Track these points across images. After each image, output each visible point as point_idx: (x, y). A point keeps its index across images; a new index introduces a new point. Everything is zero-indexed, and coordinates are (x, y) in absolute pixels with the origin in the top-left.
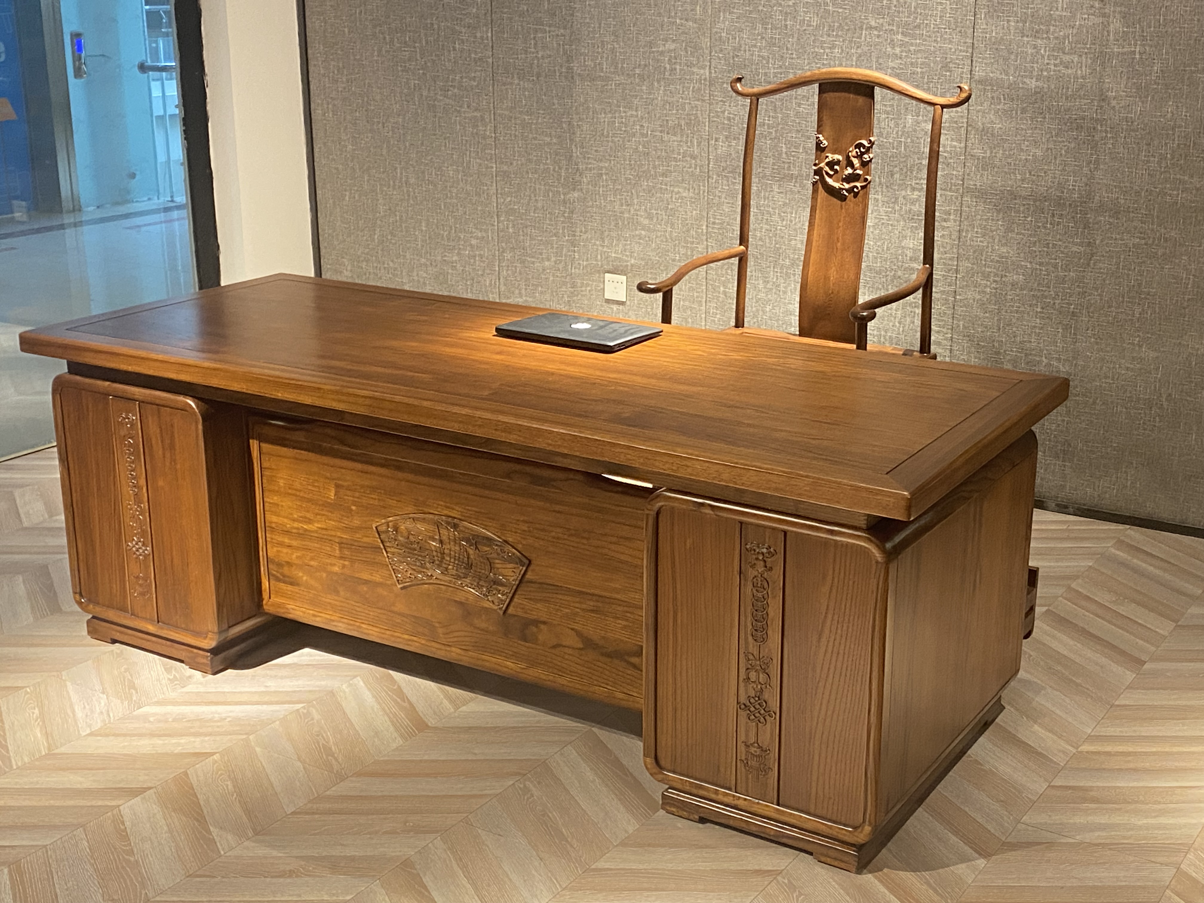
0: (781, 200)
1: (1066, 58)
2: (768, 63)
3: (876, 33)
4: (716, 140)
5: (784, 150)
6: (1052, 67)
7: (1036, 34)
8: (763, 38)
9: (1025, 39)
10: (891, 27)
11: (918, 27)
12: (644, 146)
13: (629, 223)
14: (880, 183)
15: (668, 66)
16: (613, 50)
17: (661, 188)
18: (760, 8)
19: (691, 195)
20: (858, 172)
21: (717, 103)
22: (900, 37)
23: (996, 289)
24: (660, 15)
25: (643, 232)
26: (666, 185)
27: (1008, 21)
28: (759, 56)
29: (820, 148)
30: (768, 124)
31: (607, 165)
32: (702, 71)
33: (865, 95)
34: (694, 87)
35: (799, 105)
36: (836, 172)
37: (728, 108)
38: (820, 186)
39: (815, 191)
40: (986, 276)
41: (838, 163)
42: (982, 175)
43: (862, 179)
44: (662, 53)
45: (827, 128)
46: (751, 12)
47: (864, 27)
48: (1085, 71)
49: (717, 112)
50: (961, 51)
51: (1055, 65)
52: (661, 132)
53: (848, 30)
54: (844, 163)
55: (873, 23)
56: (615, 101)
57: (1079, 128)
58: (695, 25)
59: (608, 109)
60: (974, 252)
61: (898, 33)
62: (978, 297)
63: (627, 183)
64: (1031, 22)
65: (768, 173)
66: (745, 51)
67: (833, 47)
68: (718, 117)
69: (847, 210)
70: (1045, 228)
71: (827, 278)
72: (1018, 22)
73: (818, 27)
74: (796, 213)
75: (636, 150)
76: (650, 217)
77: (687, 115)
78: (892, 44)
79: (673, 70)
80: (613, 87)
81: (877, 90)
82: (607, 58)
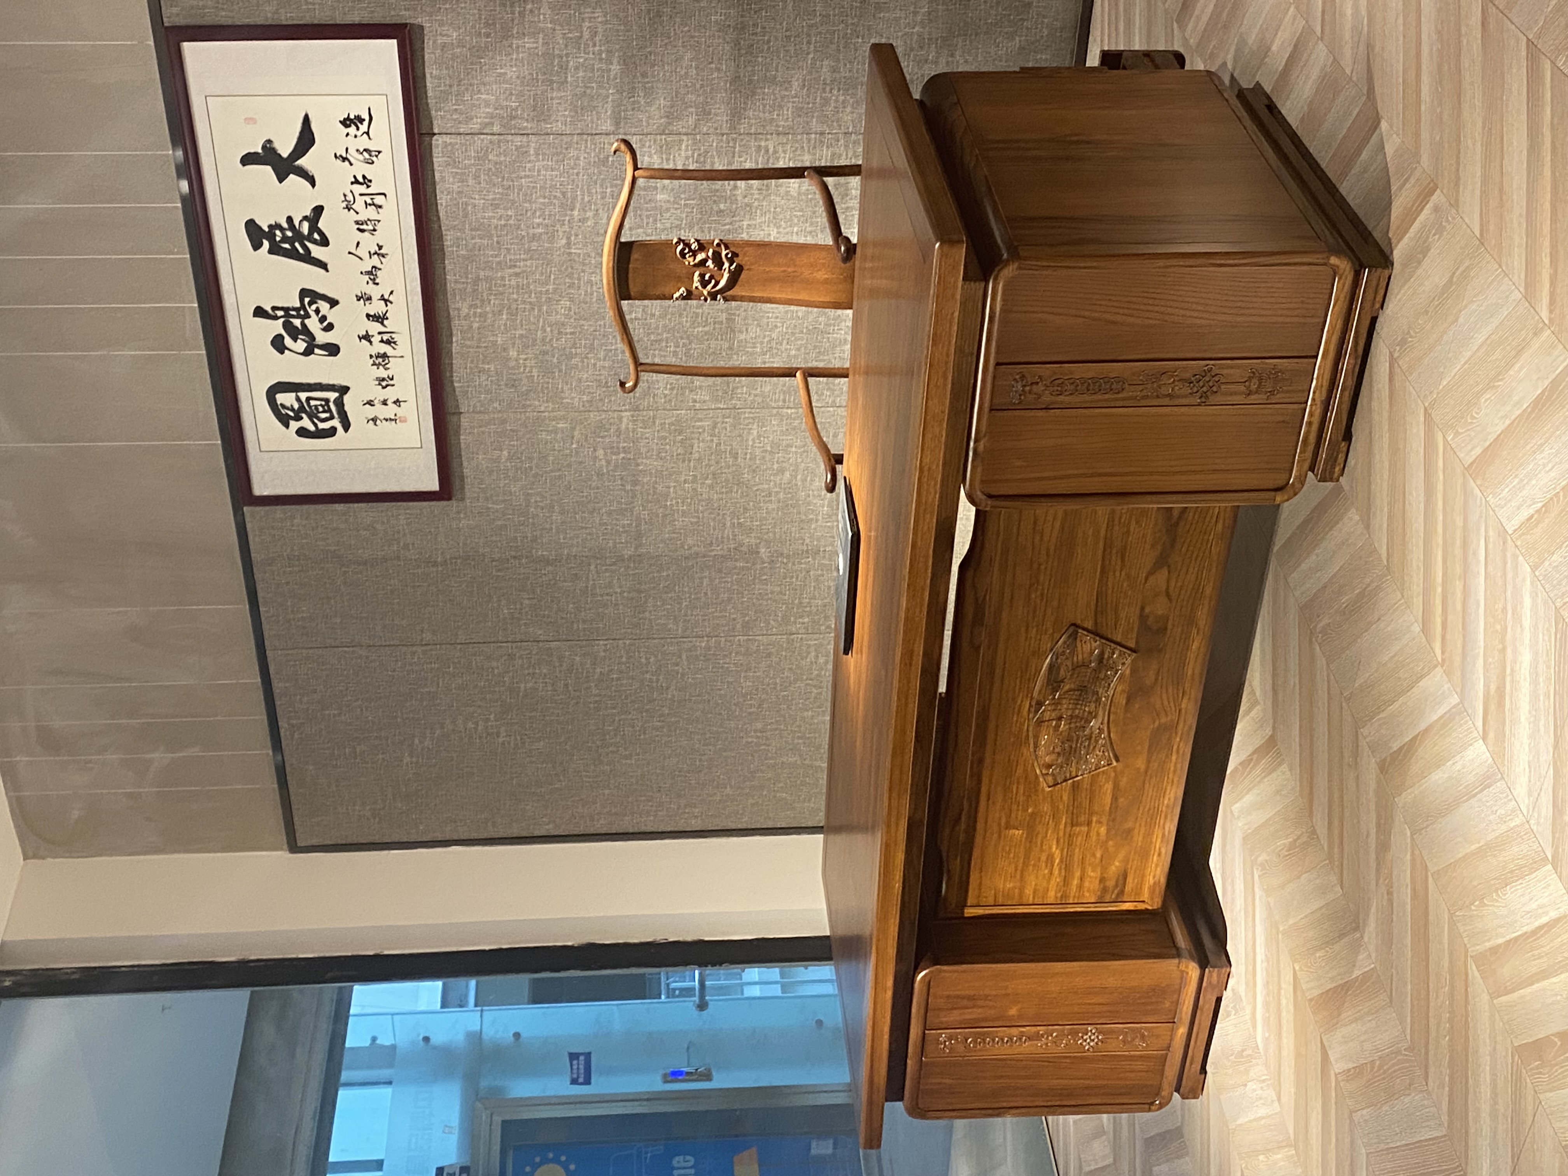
0: (754, 331)
1: (586, 35)
2: (611, 350)
3: (573, 238)
4: (695, 401)
5: (700, 329)
6: (597, 48)
7: (564, 68)
8: (587, 358)
9: (569, 79)
10: (566, 222)
11: (564, 194)
12: (707, 478)
13: (789, 493)
14: (731, 223)
15: (622, 455)
16: (609, 513)
17: (750, 459)
18: (555, 360)
19: (755, 426)
20: (710, 254)
21: (656, 403)
22: (576, 213)
23: (839, 90)
24: (569, 466)
25: (799, 477)
26: (746, 454)
27: (552, 99)
28: (604, 360)
29: (689, 296)
30: (675, 347)
31: (729, 519)
32: (625, 420)
33: (630, 253)
34: (641, 428)
35: (653, 315)
36: (711, 277)
37: (660, 391)
38: (728, 293)
39: (734, 298)
40: (826, 102)
41: (702, 276)
42: (716, 115)
43: (717, 249)
44: (608, 462)
45: (667, 290)
46: (560, 371)
47: (568, 251)
48: (598, 13)
49: (665, 402)
50: (586, 147)
51: (594, 45)
52: (690, 461)
53: (572, 268)
54: (702, 269)
55: (564, 241)
56: (661, 510)
57: (659, 14)
58: (578, 428)
59: (669, 518)
60: (800, 116)
61: (571, 215)
62: (849, 109)
63: (747, 496)
64: (551, 75)
65: (727, 345)
66: (600, 375)
67: (590, 282)
68: (670, 401)
69: (752, 264)
70: (769, 41)
71: (826, 282)
72: (552, 89)
73: (571, 300)
74: (769, 312)
75: (711, 487)
76: (782, 471)
77: (670, 434)
78: (583, 220)
79: (625, 450)
80: (646, 512)
81: (623, 240)
82: (617, 519)
